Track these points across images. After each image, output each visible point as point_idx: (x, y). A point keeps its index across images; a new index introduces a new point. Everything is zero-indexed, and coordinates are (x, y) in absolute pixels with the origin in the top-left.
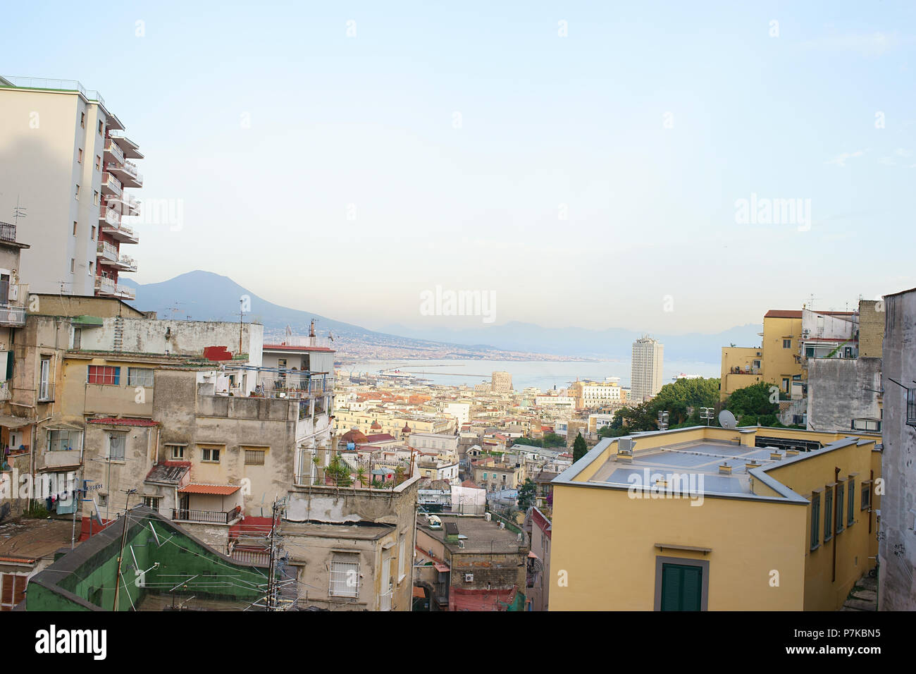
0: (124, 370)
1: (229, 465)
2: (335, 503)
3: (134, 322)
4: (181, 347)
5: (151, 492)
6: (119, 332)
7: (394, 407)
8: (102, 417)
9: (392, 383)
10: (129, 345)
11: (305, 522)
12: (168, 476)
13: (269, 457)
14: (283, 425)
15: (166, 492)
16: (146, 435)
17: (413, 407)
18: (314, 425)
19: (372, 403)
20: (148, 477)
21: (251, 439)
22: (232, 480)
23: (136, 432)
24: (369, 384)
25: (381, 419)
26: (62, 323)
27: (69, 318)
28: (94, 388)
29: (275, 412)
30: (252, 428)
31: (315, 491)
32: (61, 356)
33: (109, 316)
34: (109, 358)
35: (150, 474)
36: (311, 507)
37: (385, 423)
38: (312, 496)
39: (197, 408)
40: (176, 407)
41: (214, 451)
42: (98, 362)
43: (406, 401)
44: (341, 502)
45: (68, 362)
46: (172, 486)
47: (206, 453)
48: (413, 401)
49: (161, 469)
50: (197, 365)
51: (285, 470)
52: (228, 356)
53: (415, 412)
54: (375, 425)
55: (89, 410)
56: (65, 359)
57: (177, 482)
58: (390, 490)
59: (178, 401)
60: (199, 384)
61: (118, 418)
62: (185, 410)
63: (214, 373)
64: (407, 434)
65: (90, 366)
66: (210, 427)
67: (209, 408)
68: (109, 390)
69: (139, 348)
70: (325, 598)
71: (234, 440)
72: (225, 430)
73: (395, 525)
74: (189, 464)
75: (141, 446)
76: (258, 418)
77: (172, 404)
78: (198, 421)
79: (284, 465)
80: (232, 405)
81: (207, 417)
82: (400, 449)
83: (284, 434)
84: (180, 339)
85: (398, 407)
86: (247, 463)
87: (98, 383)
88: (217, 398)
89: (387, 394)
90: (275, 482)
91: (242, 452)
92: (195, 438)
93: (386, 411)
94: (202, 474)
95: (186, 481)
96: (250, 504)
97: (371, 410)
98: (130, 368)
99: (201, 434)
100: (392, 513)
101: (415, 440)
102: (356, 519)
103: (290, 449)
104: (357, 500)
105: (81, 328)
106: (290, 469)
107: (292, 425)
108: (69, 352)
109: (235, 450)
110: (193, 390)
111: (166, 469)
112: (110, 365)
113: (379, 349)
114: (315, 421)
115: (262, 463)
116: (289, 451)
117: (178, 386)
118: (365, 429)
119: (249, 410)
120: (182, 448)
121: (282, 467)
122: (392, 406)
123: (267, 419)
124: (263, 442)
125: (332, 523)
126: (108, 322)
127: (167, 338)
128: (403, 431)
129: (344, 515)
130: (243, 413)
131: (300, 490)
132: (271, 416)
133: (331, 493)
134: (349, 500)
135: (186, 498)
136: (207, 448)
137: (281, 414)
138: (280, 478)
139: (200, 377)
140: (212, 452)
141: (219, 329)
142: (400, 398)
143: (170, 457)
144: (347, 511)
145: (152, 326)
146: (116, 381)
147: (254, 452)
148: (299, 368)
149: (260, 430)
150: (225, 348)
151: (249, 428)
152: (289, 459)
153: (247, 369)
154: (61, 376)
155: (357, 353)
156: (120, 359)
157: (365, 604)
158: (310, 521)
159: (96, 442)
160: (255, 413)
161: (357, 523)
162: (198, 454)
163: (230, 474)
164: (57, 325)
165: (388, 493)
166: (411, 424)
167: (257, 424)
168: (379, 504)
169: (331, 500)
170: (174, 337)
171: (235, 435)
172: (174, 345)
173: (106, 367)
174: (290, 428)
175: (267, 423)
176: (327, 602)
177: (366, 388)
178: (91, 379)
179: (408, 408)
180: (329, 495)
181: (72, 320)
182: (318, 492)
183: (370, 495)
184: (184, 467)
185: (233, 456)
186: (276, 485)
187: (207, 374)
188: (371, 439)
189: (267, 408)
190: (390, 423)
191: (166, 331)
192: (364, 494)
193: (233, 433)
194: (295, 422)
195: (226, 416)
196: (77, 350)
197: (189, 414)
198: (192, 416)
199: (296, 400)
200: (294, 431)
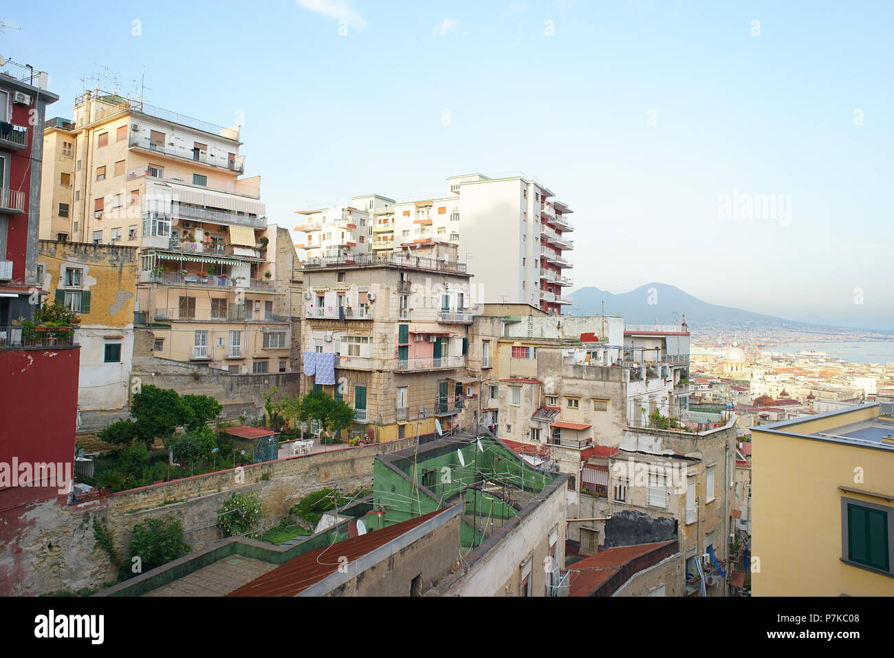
0: (532, 348)
1: (585, 411)
2: (656, 441)
3: (540, 318)
4: (566, 334)
5: (535, 425)
6: (531, 325)
7: (804, 380)
8: (520, 378)
9: (807, 360)
10: (536, 334)
11: (635, 452)
12: (546, 416)
13: (609, 406)
14: (618, 384)
15: (543, 425)
16: (531, 388)
17: (823, 379)
18: (647, 386)
19: (787, 377)
20: (533, 415)
21: (598, 394)
22: (586, 421)
23: (526, 387)
24: (786, 361)
25: (789, 389)
26: (496, 320)
27: (500, 318)
28: (515, 360)
29: (613, 376)
30: (598, 386)
31: (641, 431)
32: (496, 340)
33: (525, 315)
34: (524, 342)
35: (535, 413)
36: (639, 442)
37: (794, 391)
38: (640, 434)
39: (564, 373)
40: (551, 371)
41: (575, 401)
42: (517, 344)
43: (817, 375)
44: (660, 440)
45: (501, 344)
46: (546, 422)
47: (570, 402)
48: (822, 375)
49: (542, 411)
50: (568, 345)
51: (621, 416)
52: (596, 339)
53: (822, 384)
54: (784, 393)
55: (513, 373)
56: (499, 342)
57: (550, 419)
58: (696, 434)
59: (552, 368)
60: (564, 357)
61: (530, 379)
62: (556, 374)
63: (578, 350)
64: (811, 400)
65: (513, 347)
66: (572, 385)
67: (571, 373)
68: (523, 361)
69: (542, 335)
70: (644, 506)
71: (587, 394)
72: (580, 387)
73: (699, 460)
74: (559, 409)
75: (528, 396)
76: (602, 380)
77: (549, 370)
78: (564, 381)
79: (620, 412)
80: (585, 371)
81: (570, 378)
82: (801, 412)
83: (619, 391)
84: (566, 329)
85: (808, 379)
86: (595, 409)
87: (518, 357)
88: (576, 367)
89: (799, 369)
90: (614, 423)
91: (592, 401)
92: (563, 392)
93: (796, 382)
94: (568, 416)
95: (558, 419)
96: (598, 437)
97: (783, 381)
98: (535, 348)
99: (567, 390)
100: (697, 450)
101: (819, 406)
102: (671, 453)
103: (623, 401)
104: (672, 439)
105: (509, 323)
106: (624, 415)
107: (624, 385)
108: (501, 338)
109: (588, 401)
110: (560, 361)
111: (545, 410)
112: (524, 346)
113: (797, 334)
114: (647, 383)
115: (605, 410)
116: (623, 403)
117: (551, 358)
118: (775, 396)
119: (597, 375)
120: (555, 398)
121: (619, 413)
122: (802, 378)
123: (607, 380)
124: (606, 396)
125: (656, 455)
126: (524, 319)
127: (558, 328)
128: (808, 398)
129: (662, 450)
130: (592, 376)
131: (631, 430)
132: (610, 379)
133: (652, 433)
134: (666, 439)
135: (557, 430)
136: (570, 398)
137: (617, 377)
138: (618, 420)
139: (565, 352)
140: (574, 401)
141: (590, 321)
142: (811, 372)
143: (548, 404)
144: (664, 447)
145: (549, 321)
146: (527, 356)
147: (600, 402)
149: (605, 388)
150: (593, 334)
151: (596, 386)
152: (623, 408)
153: (606, 347)
154: (496, 353)
155: (778, 338)
156: (529, 342)
157: (673, 514)
158: (639, 452)
159: (504, 392)
160: (600, 377)
161: (672, 456)
162: (565, 402)
163: (585, 416)
164: (492, 322)
165: (694, 436)
166: (815, 393)
167: (601, 383)
168: (687, 443)
169: (653, 438)
170: (562, 327)
171: (587, 391)
172: (563, 332)
173: (523, 347)
174: (623, 387)
175: (608, 383)
176: (646, 509)
177: (784, 365)
178: (513, 355)
179: (817, 380)
180: (651, 434)
181: (503, 319)
182: (644, 432)
183: (681, 436)
184: (556, 411)
185: (586, 404)
186: (614, 425)
187: (571, 351)
188: (778, 403)
189: (608, 373)
191: (557, 323)
192: (677, 435)
193: (586, 389)
194: (626, 383)
195: (581, 378)
196: (506, 337)
197: (559, 376)
198: (560, 378)
199: (627, 368)
200: (626, 389)
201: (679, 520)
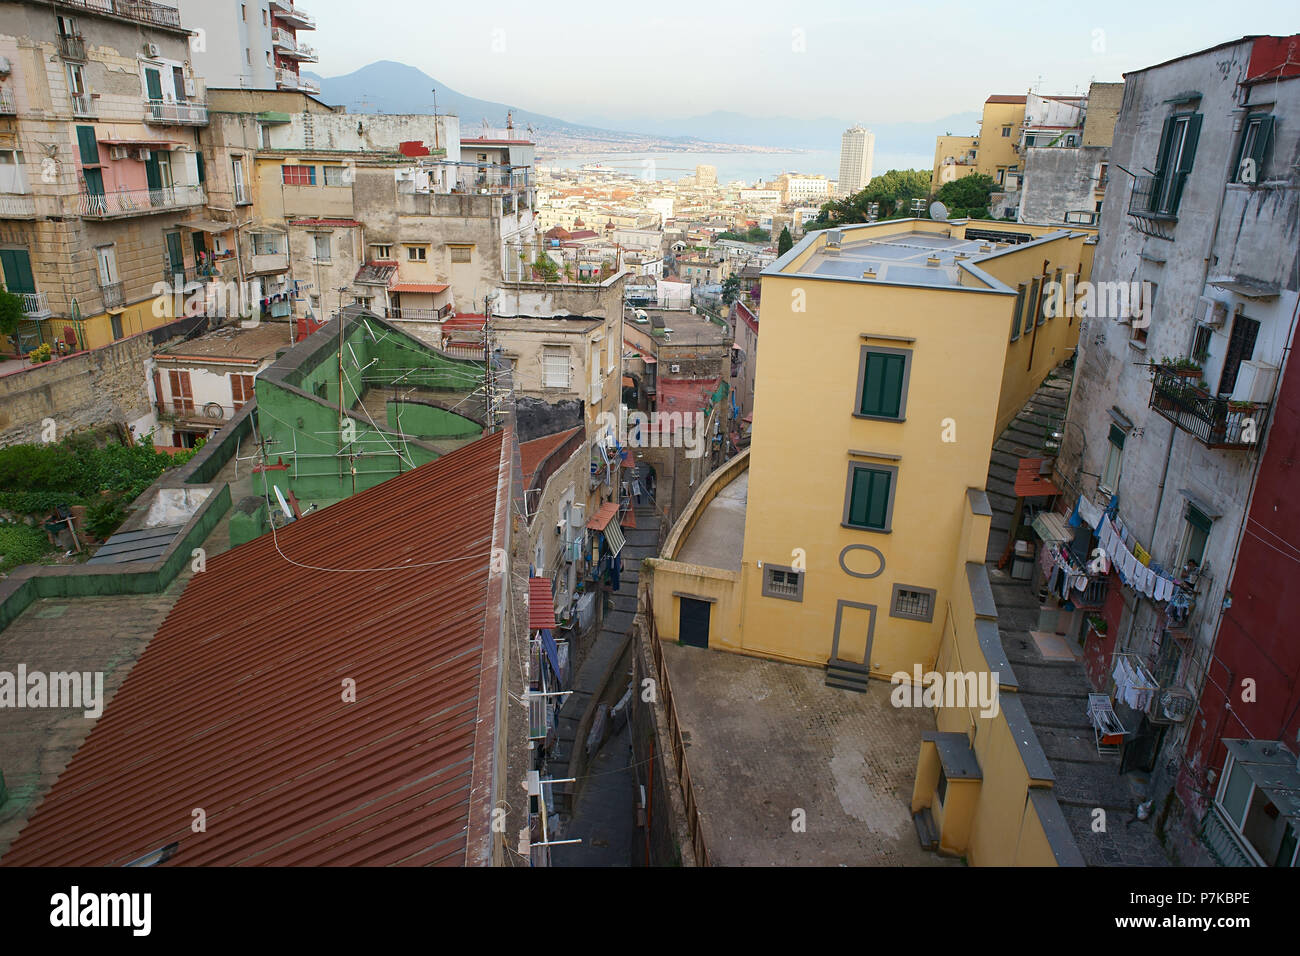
0: (319, 168)
1: (437, 264)
2: (544, 299)
3: (323, 117)
4: (375, 143)
5: (362, 292)
6: (309, 128)
7: (597, 203)
8: (303, 218)
9: (594, 178)
10: (321, 143)
11: (516, 317)
12: (377, 276)
13: (475, 254)
14: (487, 221)
15: (376, 292)
16: (350, 235)
17: (616, 203)
18: (519, 221)
19: (574, 200)
20: (357, 277)
21: (455, 237)
22: (440, 279)
23: (340, 233)
24: (570, 179)
25: (585, 216)
26: (248, 120)
27: (253, 114)
28: (290, 189)
29: (478, 208)
30: (456, 225)
31: (523, 287)
32: (252, 157)
33: (296, 111)
34: (303, 157)
35: (359, 274)
36: (521, 302)
37: (589, 219)
38: (521, 292)
39: (399, 207)
40: (376, 205)
41: (420, 250)
42: (291, 161)
43: (609, 197)
44: (550, 297)
45: (261, 162)
46: (381, 286)
47: (412, 252)
48: (616, 196)
49: (369, 269)
50: (393, 162)
51: (492, 267)
52: (425, 152)
53: (617, 208)
54: (578, 222)
55: (289, 212)
56: (256, 159)
57: (386, 281)
58: (598, 284)
59: (378, 200)
60: (398, 181)
61: (320, 219)
62: (387, 208)
63: (412, 169)
64: (610, 230)
65: (283, 166)
66: (414, 226)
67: (410, 206)
68: (306, 191)
69: (332, 146)
70: (539, 389)
71: (439, 238)
72: (428, 228)
73: (603, 319)
74: (396, 264)
75: (346, 246)
76: (461, 215)
77: (373, 203)
78: (401, 220)
79: (491, 262)
80: (434, 202)
81: (409, 215)
82: (604, 246)
83: (488, 231)
84: (373, 134)
85: (600, 203)
86: (454, 261)
87: (294, 184)
88: (417, 196)
89: (589, 190)
90: (483, 279)
91: (448, 249)
92: (400, 238)
93: (589, 208)
94: (410, 273)
95: (396, 280)
96: (460, 301)
97: (574, 207)
98: (325, 167)
99: (406, 233)
100: (600, 307)
101: (619, 236)
102: (566, 313)
103: (495, 246)
104: (566, 295)
105: (269, 125)
106: (498, 266)
107: (496, 221)
108: (259, 151)
109: (441, 248)
110: (393, 188)
111: (374, 269)
112: (304, 164)
113: (579, 142)
114: (519, 217)
115: (469, 261)
116: (495, 248)
117: (377, 183)
118: (568, 226)
119: (452, 207)
120: (387, 247)
121: (489, 263)
122: (594, 202)
123: (470, 215)
124: (468, 240)
125: (542, 318)
126: (296, 118)
127: (360, 134)
128: (607, 227)
129: (553, 310)
130: (445, 210)
131: (509, 286)
132: (474, 213)
133: (539, 289)
134: (558, 295)
135: (396, 297)
136: (412, 247)
137: (484, 211)
138: (488, 275)
139: (398, 174)
140: (418, 251)
141: (413, 123)
142: (603, 194)
143: (377, 257)
144: (555, 307)
145: (342, 121)
146: (312, 181)
147: (460, 249)
148: (499, 163)
149: (465, 227)
150: (421, 143)
151: (453, 226)
152: (496, 256)
153: (446, 164)
154: (255, 178)
155: (556, 148)
156: (313, 157)
157: (577, 394)
158: (520, 317)
159: (300, 243)
160: (458, 211)
161: (566, 318)
162: (404, 253)
163: (438, 272)
164: (242, 122)
165: (595, 288)
166: (614, 220)
167: (461, 221)
168: (587, 298)
169: (539, 296)
170: (366, 133)
171: (439, 233)
172: (368, 141)
173: (301, 167)
174: (494, 224)
175: (470, 220)
176: (541, 392)
177: (567, 185)
178: (286, 180)
179: (611, 204)
180: (537, 290)
181: (257, 117)
182: (527, 288)
183: (578, 290)
184: (391, 267)
185: (439, 254)
186: (484, 282)
187: (405, 171)
188: (574, 236)
189: (470, 204)
190: (593, 219)
191: (357, 126)
192: (572, 289)
193: (437, 231)
194: (499, 218)
195: (429, 214)
196: (267, 149)
197: (391, 213)
198: (394, 215)
199: (499, 196)
200: (499, 227)
201: (585, 400)
